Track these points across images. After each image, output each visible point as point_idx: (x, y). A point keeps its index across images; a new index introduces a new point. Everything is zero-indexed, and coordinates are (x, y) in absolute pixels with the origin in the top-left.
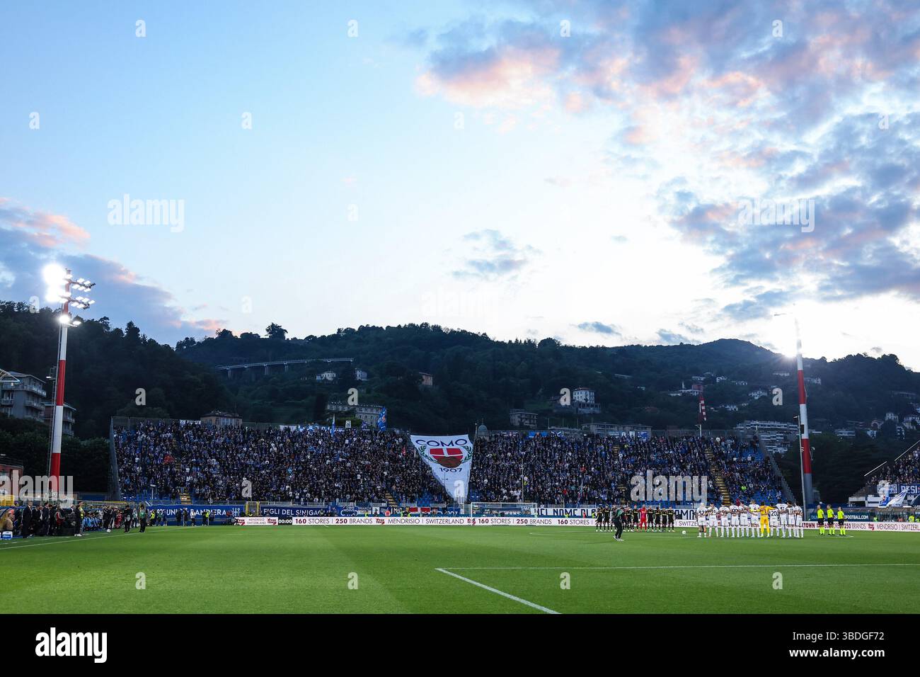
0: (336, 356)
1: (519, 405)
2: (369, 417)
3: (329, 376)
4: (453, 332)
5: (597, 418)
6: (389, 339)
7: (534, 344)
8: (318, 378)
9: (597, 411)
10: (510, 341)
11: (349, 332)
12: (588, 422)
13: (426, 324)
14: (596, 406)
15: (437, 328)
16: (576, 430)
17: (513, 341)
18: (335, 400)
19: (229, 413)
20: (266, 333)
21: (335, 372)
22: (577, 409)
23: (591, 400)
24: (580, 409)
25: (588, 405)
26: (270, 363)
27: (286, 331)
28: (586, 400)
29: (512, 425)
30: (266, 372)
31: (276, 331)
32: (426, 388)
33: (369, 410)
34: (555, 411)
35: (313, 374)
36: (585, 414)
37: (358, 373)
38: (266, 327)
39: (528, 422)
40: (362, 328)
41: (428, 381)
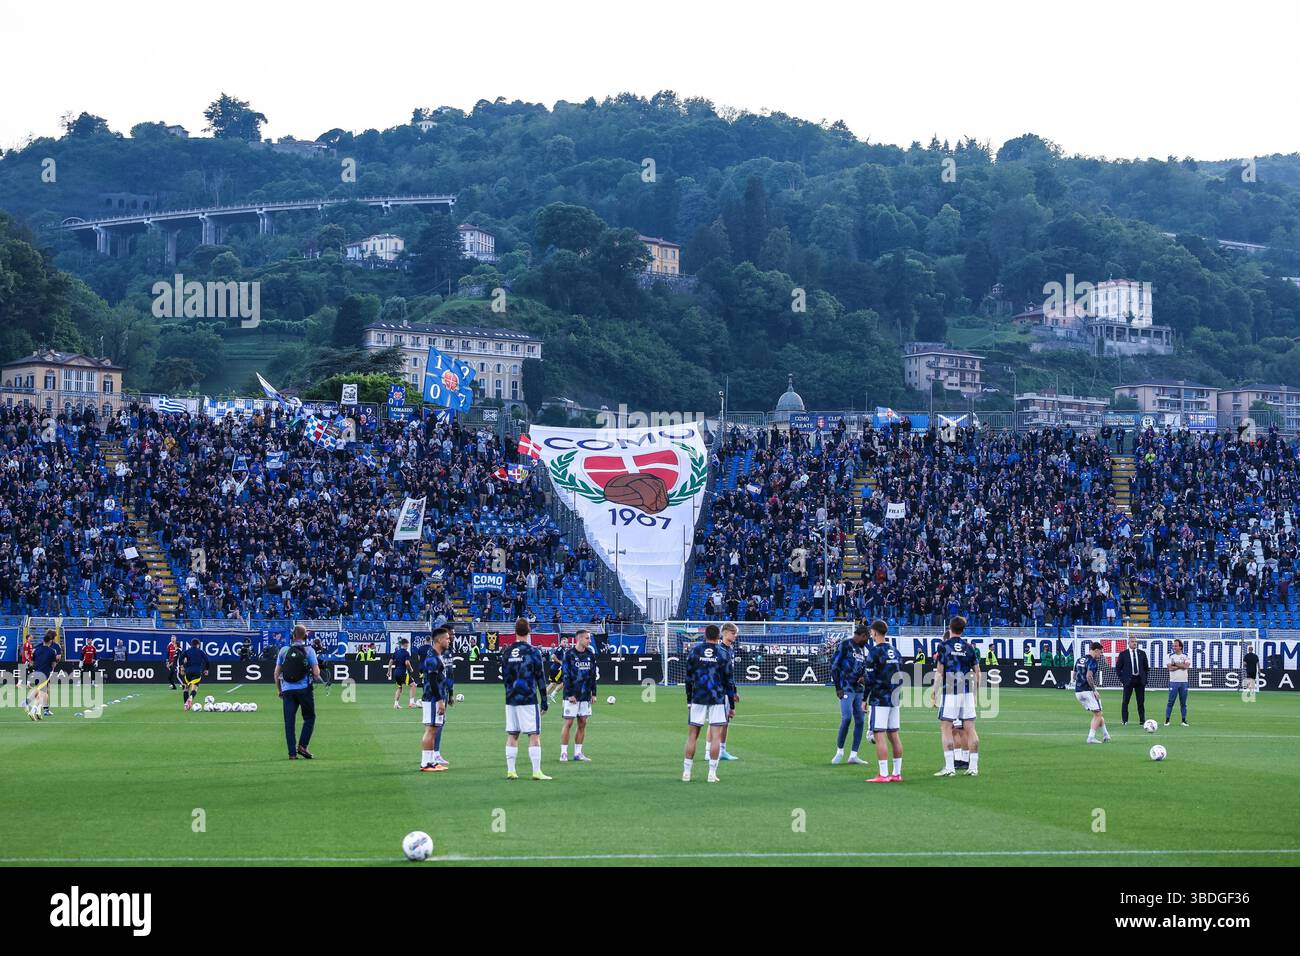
0: (405, 189)
1: (931, 332)
2: (491, 365)
3: (386, 247)
4: (748, 119)
5: (1156, 369)
6: (560, 137)
7: (984, 154)
8: (352, 253)
9: (1161, 349)
10: (916, 145)
11: (447, 118)
12: (1133, 379)
13: (670, 95)
14: (1158, 334)
15: (701, 109)
16: (1093, 401)
17: (925, 145)
18: (396, 315)
19: (86, 354)
20: (207, 123)
21: (401, 235)
22: (1101, 343)
23: (1144, 318)
24: (1109, 343)
25: (1134, 332)
26: (217, 211)
27: (261, 116)
28: (1130, 318)
29: (910, 389)
30: (208, 239)
31: (234, 118)
32: (660, 285)
33: (491, 347)
34: (1036, 348)
35: (334, 241)
36: (1124, 357)
37: (468, 239)
38: (206, 106)
39: (955, 379)
40: (483, 107)
41: (664, 261)
